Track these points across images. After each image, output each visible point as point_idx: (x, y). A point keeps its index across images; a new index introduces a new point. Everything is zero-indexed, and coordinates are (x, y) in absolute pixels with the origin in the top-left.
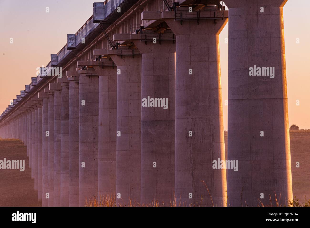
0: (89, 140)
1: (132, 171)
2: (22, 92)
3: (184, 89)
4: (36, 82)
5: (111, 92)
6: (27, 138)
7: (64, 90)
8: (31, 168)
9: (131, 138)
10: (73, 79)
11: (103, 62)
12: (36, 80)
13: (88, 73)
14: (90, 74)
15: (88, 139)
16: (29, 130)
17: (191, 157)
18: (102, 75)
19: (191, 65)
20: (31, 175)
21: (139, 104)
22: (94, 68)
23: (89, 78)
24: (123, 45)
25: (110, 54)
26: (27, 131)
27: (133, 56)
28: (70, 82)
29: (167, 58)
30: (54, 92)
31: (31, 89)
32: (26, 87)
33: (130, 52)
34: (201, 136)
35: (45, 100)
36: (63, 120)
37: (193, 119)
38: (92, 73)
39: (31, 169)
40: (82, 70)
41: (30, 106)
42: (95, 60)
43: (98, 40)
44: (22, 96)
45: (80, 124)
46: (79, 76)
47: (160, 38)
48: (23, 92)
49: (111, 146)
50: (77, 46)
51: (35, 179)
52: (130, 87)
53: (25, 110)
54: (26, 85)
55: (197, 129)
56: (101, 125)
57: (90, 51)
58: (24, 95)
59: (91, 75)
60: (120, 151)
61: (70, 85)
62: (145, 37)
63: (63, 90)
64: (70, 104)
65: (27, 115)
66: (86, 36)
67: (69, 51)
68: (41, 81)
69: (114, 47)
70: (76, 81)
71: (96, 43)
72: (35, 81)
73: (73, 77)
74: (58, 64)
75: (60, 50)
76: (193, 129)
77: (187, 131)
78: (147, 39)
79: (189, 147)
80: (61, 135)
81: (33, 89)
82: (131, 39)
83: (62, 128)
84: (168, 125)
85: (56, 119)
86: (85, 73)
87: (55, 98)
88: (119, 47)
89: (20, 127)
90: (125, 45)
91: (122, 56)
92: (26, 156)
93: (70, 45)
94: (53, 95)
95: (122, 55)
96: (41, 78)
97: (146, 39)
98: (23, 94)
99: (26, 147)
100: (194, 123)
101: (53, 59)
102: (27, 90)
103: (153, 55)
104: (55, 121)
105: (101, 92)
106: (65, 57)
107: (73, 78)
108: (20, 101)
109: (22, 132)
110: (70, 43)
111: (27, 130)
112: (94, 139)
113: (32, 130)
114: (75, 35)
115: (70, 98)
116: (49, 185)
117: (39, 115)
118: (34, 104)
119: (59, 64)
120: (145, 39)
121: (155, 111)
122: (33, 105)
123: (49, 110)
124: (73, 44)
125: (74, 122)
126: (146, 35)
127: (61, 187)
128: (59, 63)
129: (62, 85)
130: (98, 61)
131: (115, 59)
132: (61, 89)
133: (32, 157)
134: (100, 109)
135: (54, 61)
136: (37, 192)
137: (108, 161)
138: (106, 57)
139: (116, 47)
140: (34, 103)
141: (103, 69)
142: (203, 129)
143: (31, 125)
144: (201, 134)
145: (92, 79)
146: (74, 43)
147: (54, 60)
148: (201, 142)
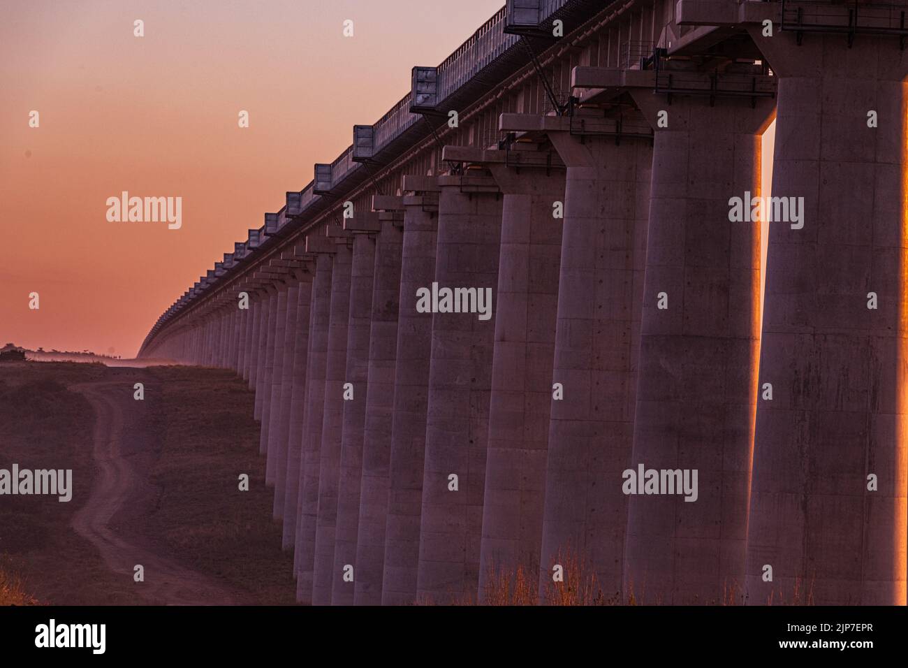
0: (457, 382)
1: (594, 484)
2: (252, 233)
3: (795, 243)
4: (299, 207)
5: (538, 244)
6: (258, 368)
7: (388, 231)
8: (266, 454)
9: (598, 383)
10: (419, 200)
11: (518, 154)
12: (299, 200)
13: (469, 186)
14: (474, 189)
15: (456, 380)
16: (266, 344)
17: (805, 452)
18: (514, 193)
19: (820, 171)
20: (265, 474)
21: (626, 282)
22: (492, 170)
23: (470, 199)
24: (590, 106)
25: (550, 129)
26: (260, 347)
27: (618, 139)
28: (408, 208)
29: (730, 150)
30: (354, 238)
31: (280, 225)
32: (266, 220)
33: (609, 127)
34: (838, 390)
35: (322, 259)
36: (378, 320)
37: (816, 337)
38: (477, 186)
39: (265, 456)
40: (449, 174)
41: (274, 276)
42: (494, 147)
43: (509, 87)
44: (253, 245)
45: (435, 334)
46: (441, 192)
47: (712, 87)
48: (257, 232)
49: (529, 404)
50: (438, 105)
51: (276, 487)
52: (603, 231)
53: (258, 286)
54: (266, 214)
55: (828, 368)
56: (503, 340)
57: (477, 120)
58: (259, 241)
59: (474, 192)
60: (561, 420)
61: (407, 219)
62: (668, 82)
63: (382, 233)
64: (404, 274)
65: (263, 301)
66: (473, 75)
67: (414, 118)
68: (315, 203)
69: (562, 109)
70: (425, 208)
71: (501, 96)
72: (296, 204)
73: (417, 193)
74: (373, 157)
75: (384, 114)
76: (816, 367)
77: (796, 372)
78: (675, 89)
79: (799, 421)
80: (370, 363)
81: (287, 226)
82: (624, 84)
83: (373, 343)
84: (722, 352)
85: (354, 317)
86: (460, 184)
87: (355, 255)
88: (576, 112)
89: (239, 334)
90: (596, 106)
91: (584, 139)
92: (253, 418)
93: (420, 98)
94: (349, 246)
95: (585, 133)
96: (315, 196)
97: (672, 89)
98: (254, 241)
99: (254, 392)
100: (820, 349)
101: (361, 139)
102: (269, 230)
103: (689, 136)
104: (351, 320)
105: (509, 243)
106: (397, 135)
107: (417, 197)
108: (243, 259)
109: (243, 350)
110: (418, 93)
111: (260, 344)
112: (473, 380)
113: (276, 346)
114: (437, 70)
115: (406, 258)
116: (321, 508)
117: (299, 302)
118: (288, 269)
119: (376, 154)
120: (666, 89)
121: (685, 305)
122: (283, 274)
123: (334, 288)
124: (428, 97)
125: (412, 326)
126: (671, 76)
127: (360, 516)
128: (379, 152)
129: (380, 218)
130: (506, 151)
131: (563, 146)
132: (378, 229)
133: (270, 424)
134: (501, 292)
135: (363, 145)
136: (282, 524)
137: (517, 450)
138: (530, 140)
139: (566, 110)
140: (289, 266)
141: (518, 173)
142: (846, 367)
143: (273, 330)
144: (839, 386)
145: (477, 203)
146: (430, 94)
147: (361, 144)
148: (836, 407)
